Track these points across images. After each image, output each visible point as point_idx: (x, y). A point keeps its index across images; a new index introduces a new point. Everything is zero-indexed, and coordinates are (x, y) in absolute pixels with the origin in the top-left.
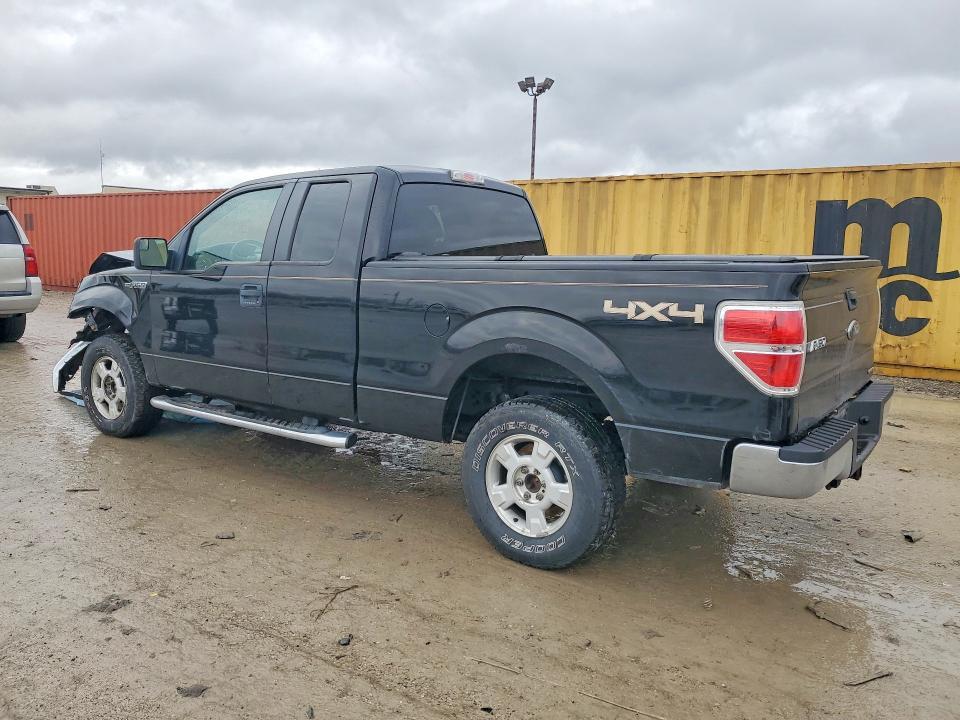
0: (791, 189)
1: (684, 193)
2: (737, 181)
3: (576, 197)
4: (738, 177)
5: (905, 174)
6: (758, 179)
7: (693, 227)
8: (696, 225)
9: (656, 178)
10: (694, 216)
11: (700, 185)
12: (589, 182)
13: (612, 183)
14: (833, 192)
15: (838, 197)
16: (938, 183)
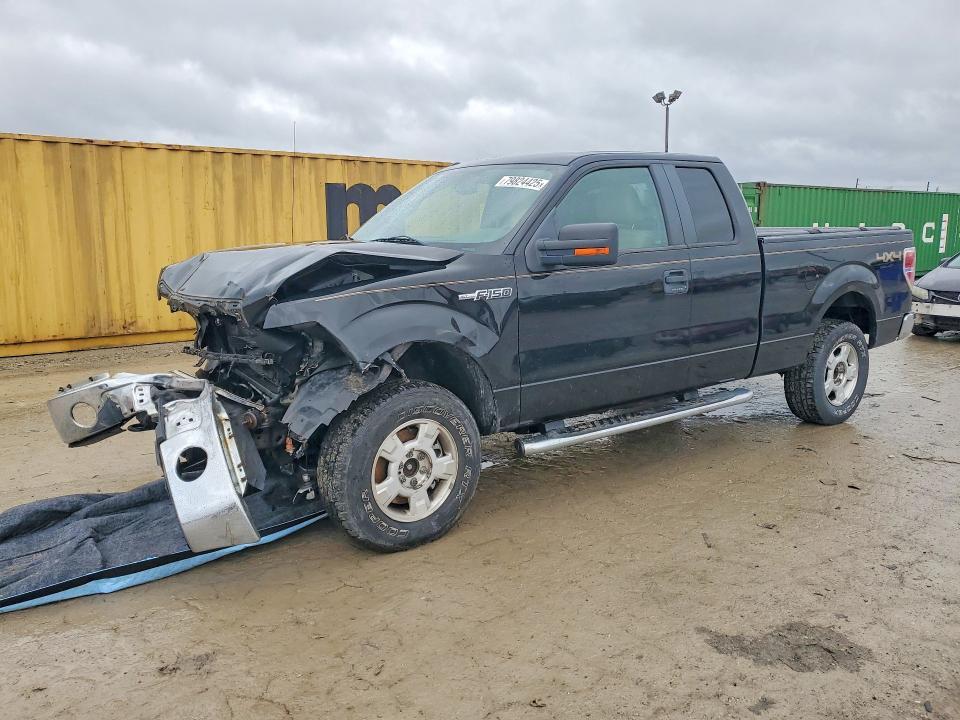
0: (305, 171)
1: (206, 168)
2: (257, 159)
3: (66, 163)
4: (257, 155)
5: (380, 165)
6: (276, 159)
7: (218, 203)
8: (222, 202)
9: (172, 149)
10: (218, 192)
11: (221, 160)
12: (81, 144)
13: (116, 151)
14: (337, 175)
15: (340, 181)
16: (398, 174)
